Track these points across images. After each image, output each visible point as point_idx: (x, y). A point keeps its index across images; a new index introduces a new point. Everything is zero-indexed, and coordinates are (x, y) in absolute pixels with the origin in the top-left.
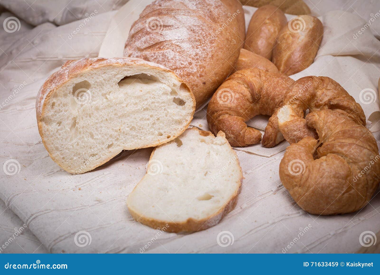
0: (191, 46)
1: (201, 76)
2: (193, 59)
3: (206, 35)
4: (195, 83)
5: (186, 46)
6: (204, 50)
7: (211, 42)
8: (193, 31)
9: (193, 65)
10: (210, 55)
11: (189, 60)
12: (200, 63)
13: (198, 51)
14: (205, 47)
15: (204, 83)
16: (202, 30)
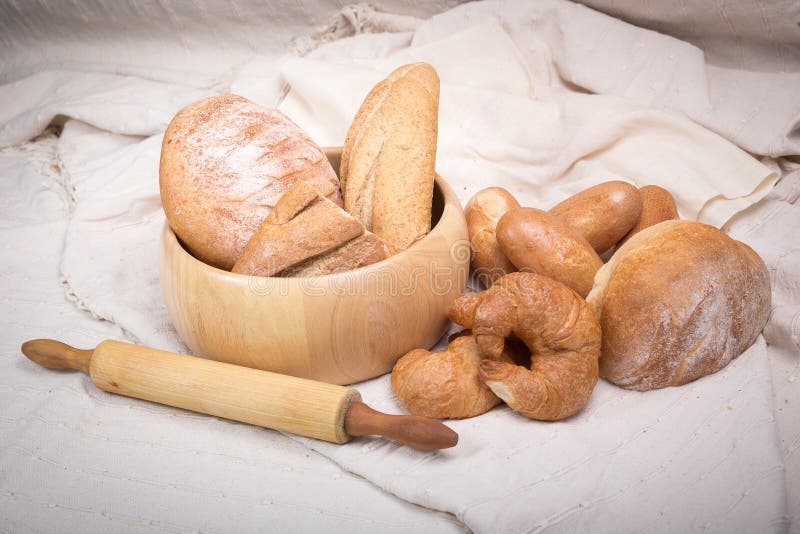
0: (215, 157)
2: (201, 147)
3: (210, 183)
5: (221, 152)
6: (197, 165)
7: (197, 179)
8: (229, 176)
9: (195, 142)
10: (186, 166)
12: (190, 150)
13: (203, 158)
14: (198, 168)
16: (220, 186)
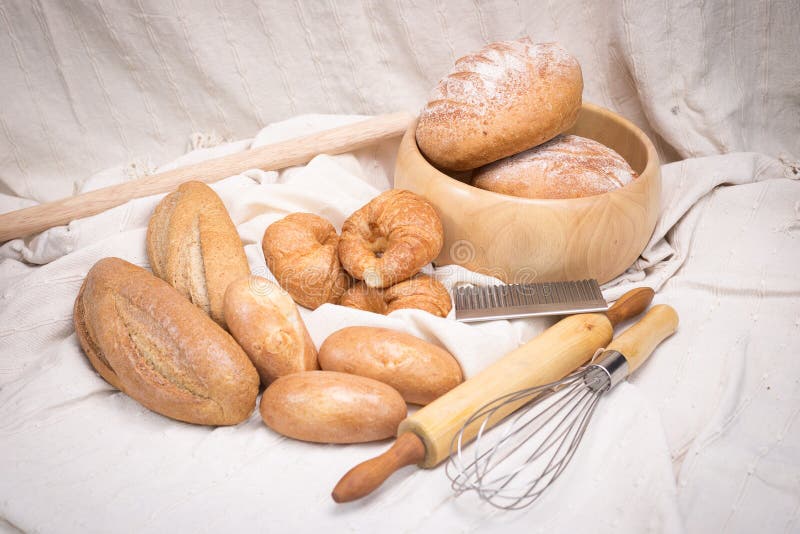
0: (495, 87)
1: (485, 123)
2: (488, 101)
3: (520, 84)
4: (475, 128)
6: (506, 98)
7: (520, 94)
8: (510, 75)
9: (484, 108)
10: (508, 106)
11: (483, 101)
12: (492, 109)
13: (498, 95)
14: (509, 96)
15: (485, 133)
16: (520, 78)
